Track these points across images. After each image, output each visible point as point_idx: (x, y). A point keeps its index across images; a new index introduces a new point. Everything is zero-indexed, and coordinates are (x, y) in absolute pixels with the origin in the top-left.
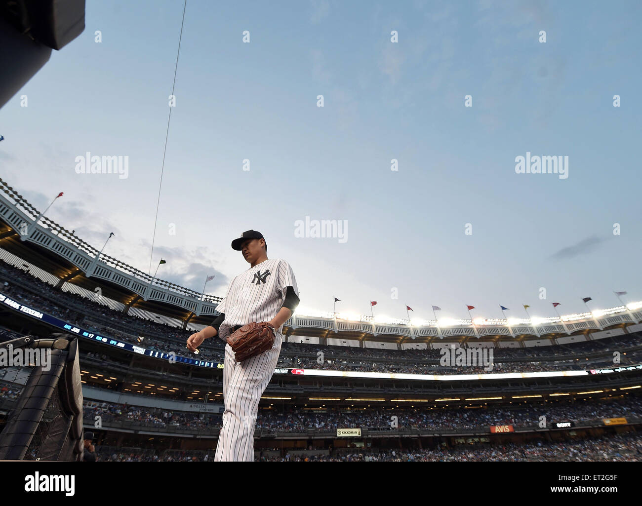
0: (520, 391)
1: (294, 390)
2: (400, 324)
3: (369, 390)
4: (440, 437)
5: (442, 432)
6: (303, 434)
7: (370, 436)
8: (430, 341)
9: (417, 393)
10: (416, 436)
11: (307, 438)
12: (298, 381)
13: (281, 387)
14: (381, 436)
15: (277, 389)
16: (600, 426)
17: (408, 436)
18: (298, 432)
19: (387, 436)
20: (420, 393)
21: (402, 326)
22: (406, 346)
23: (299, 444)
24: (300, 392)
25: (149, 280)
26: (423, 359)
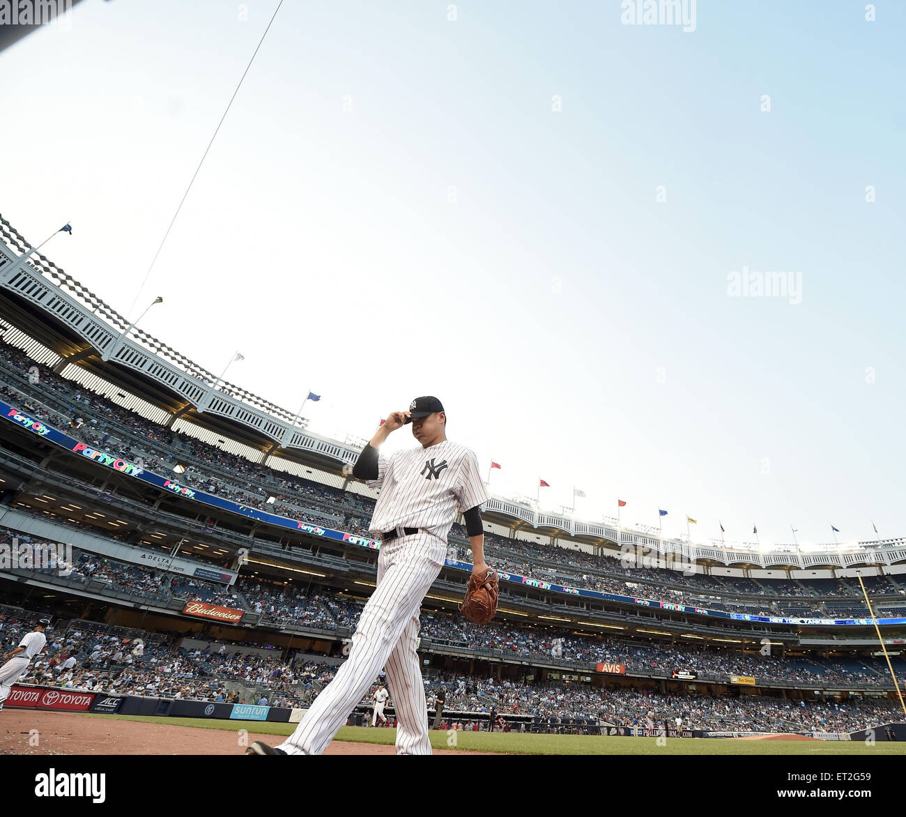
0: (649, 624)
1: (334, 564)
2: (523, 503)
3: (450, 586)
4: (530, 667)
5: (533, 661)
6: (329, 633)
7: (431, 651)
8: (556, 536)
9: (517, 603)
10: (498, 660)
11: (335, 639)
12: (345, 554)
13: (314, 555)
14: (448, 654)
15: (305, 558)
16: (725, 683)
17: (486, 658)
18: (322, 628)
19: (456, 655)
20: (520, 603)
21: (525, 507)
22: (522, 535)
23: (317, 647)
24: (343, 569)
25: (122, 328)
26: (539, 558)
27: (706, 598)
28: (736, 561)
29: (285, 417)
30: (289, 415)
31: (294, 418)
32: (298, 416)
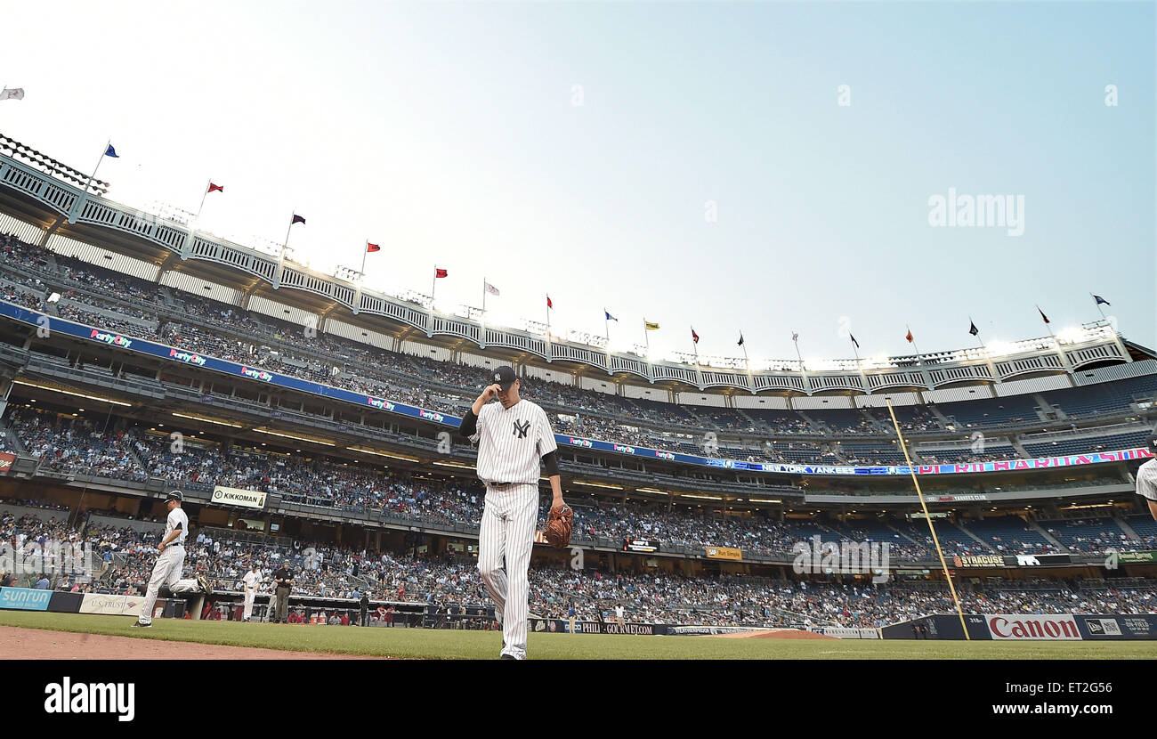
0: (590, 473)
1: (144, 388)
2: (411, 301)
3: (308, 420)
4: (421, 534)
5: (426, 525)
6: (137, 485)
7: (280, 511)
8: (458, 349)
9: (403, 443)
10: (376, 525)
11: (144, 494)
12: (159, 372)
13: (115, 375)
14: (305, 515)
15: (102, 379)
16: (699, 557)
17: (360, 522)
18: (126, 479)
19: (317, 517)
20: (408, 444)
21: (414, 307)
22: (410, 348)
23: (120, 505)
24: (156, 395)
26: (435, 379)
27: (672, 436)
28: (715, 383)
29: (74, 179)
30: (79, 177)
31: (86, 181)
32: (91, 179)
